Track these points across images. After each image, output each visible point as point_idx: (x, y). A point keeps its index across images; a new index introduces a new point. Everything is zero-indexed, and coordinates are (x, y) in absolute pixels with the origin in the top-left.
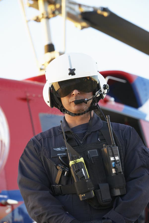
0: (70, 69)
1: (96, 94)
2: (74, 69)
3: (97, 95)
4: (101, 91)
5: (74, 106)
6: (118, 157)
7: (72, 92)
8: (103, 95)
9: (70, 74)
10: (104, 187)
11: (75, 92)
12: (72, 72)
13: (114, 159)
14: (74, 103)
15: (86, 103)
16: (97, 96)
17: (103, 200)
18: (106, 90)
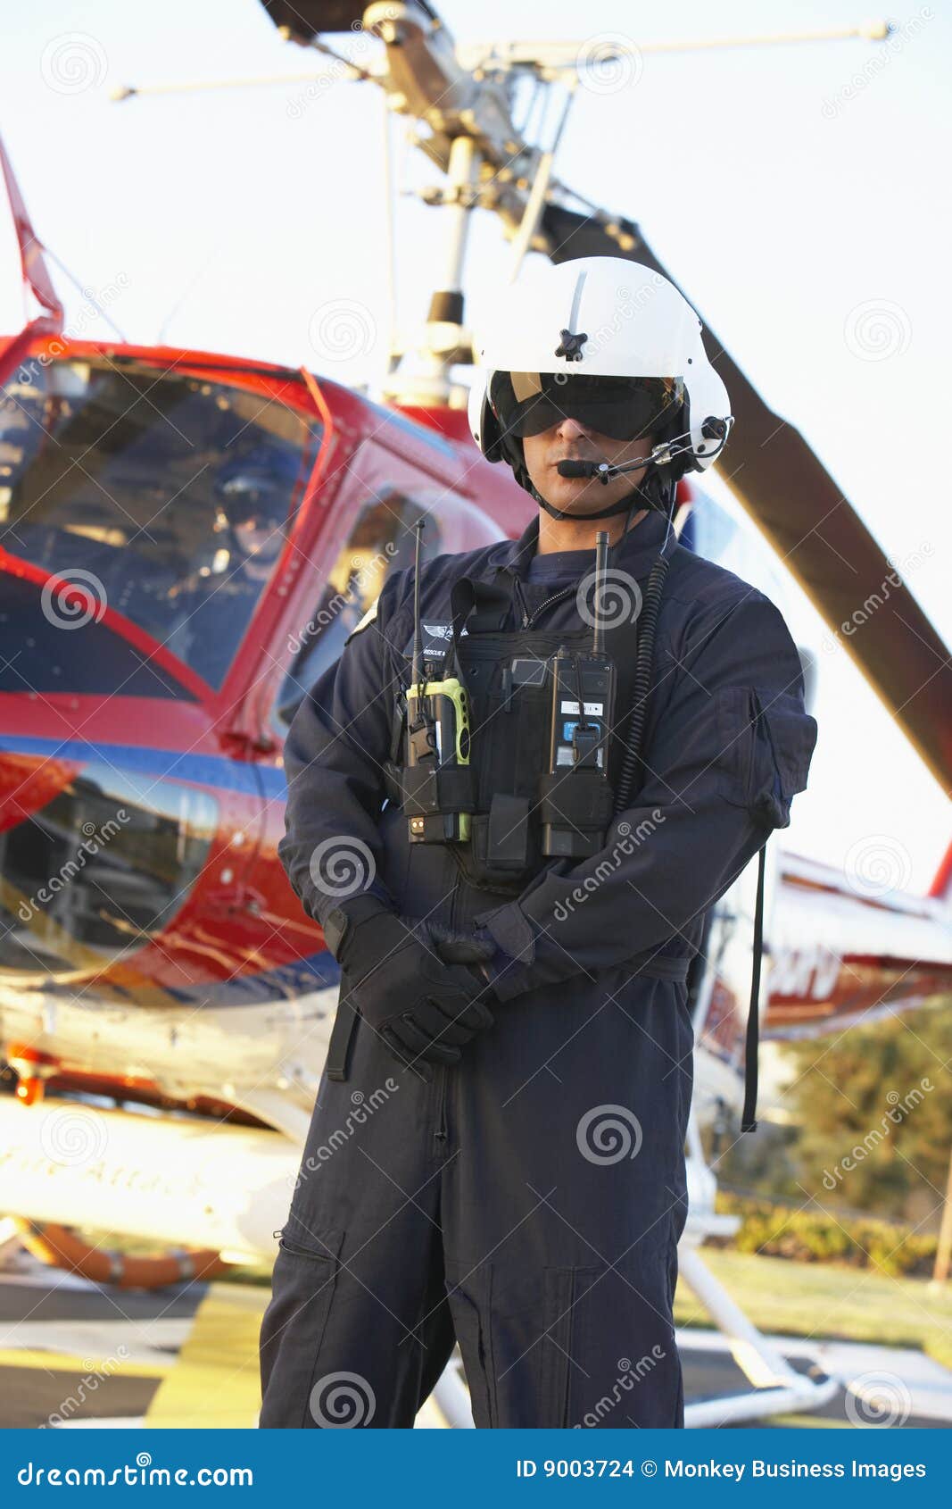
0: (565, 333)
1: (655, 454)
2: (583, 338)
3: (657, 458)
4: (686, 442)
5: (560, 485)
6: (600, 706)
7: (560, 426)
8: (698, 459)
9: (559, 353)
10: (508, 810)
11: (568, 427)
12: (571, 346)
13: (577, 712)
14: (555, 468)
15: (604, 480)
16: (657, 462)
17: (490, 857)
18: (716, 443)
